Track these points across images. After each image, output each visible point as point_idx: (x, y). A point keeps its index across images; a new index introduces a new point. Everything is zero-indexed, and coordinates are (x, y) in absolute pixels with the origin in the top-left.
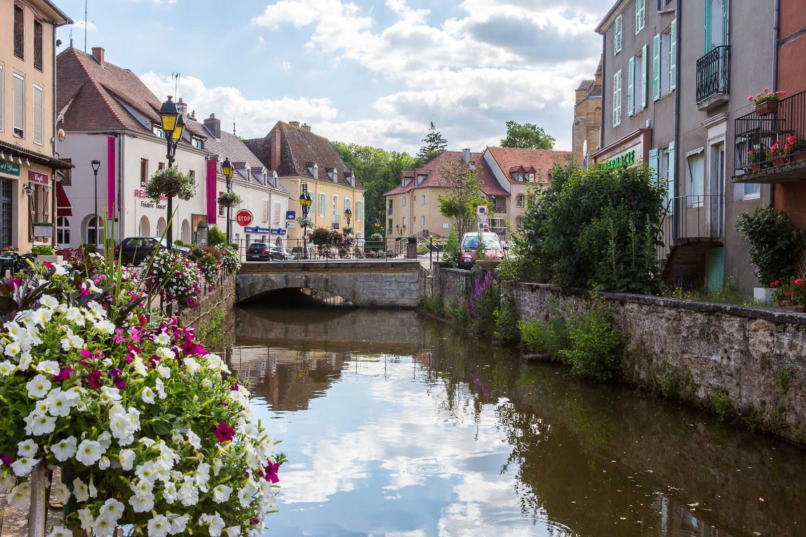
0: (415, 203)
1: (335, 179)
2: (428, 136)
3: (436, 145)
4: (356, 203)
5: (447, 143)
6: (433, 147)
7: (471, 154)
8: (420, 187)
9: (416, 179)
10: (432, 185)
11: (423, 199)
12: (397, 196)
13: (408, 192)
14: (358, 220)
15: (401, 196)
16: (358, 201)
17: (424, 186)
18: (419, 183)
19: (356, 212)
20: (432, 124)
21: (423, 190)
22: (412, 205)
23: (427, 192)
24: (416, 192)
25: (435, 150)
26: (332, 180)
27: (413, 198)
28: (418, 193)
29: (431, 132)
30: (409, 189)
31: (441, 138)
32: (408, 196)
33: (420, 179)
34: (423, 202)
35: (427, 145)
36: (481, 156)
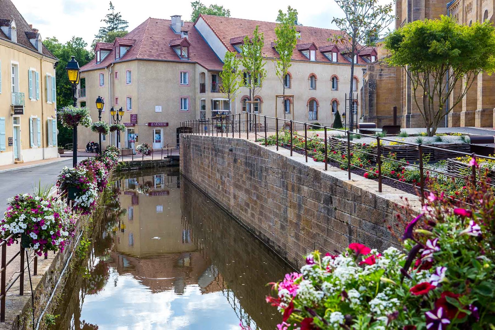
0: (116, 81)
1: (14, 38)
2: (108, 16)
3: (115, 26)
4: (46, 77)
5: (128, 24)
6: (113, 28)
7: (182, 22)
8: (124, 60)
9: (117, 51)
10: (141, 57)
11: (128, 75)
12: (91, 72)
13: (108, 67)
14: (48, 102)
15: (97, 74)
16: (48, 74)
17: (129, 58)
18: (121, 55)
19: (46, 89)
20: (111, 4)
21: (129, 63)
22: (113, 84)
23: (133, 66)
24: (117, 67)
25: (115, 31)
26: (8, 38)
27: (114, 75)
28: (121, 69)
29: (111, 12)
30: (107, 64)
31: (122, 18)
32: (107, 73)
33: (123, 50)
34: (128, 79)
35: (107, 25)
36: (191, 25)
